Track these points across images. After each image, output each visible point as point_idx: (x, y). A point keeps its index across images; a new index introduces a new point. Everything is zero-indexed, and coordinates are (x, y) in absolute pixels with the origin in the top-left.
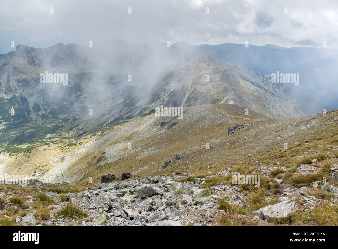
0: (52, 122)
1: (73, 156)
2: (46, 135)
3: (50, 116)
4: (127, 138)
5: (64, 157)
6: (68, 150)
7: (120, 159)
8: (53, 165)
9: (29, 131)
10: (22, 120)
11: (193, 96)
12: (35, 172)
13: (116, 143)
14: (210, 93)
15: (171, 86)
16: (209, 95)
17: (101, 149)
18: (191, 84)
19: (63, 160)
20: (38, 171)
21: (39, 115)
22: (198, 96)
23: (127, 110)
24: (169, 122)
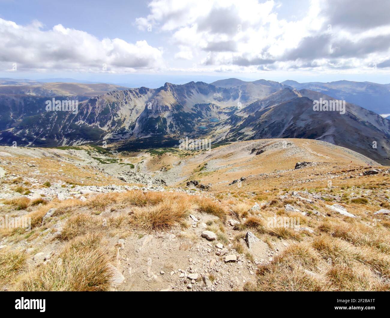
0: (179, 137)
1: (187, 163)
2: (174, 145)
3: (178, 132)
4: (225, 157)
5: (180, 162)
6: (184, 158)
7: (215, 171)
8: (174, 166)
9: (164, 141)
10: (161, 133)
11: (291, 129)
12: (162, 169)
13: (216, 159)
14: (309, 128)
15: (272, 118)
16: (307, 129)
17: (205, 161)
18: (291, 119)
19: (179, 164)
20: (164, 168)
21: (172, 131)
22: (295, 130)
23: (232, 134)
24: (259, 149)
